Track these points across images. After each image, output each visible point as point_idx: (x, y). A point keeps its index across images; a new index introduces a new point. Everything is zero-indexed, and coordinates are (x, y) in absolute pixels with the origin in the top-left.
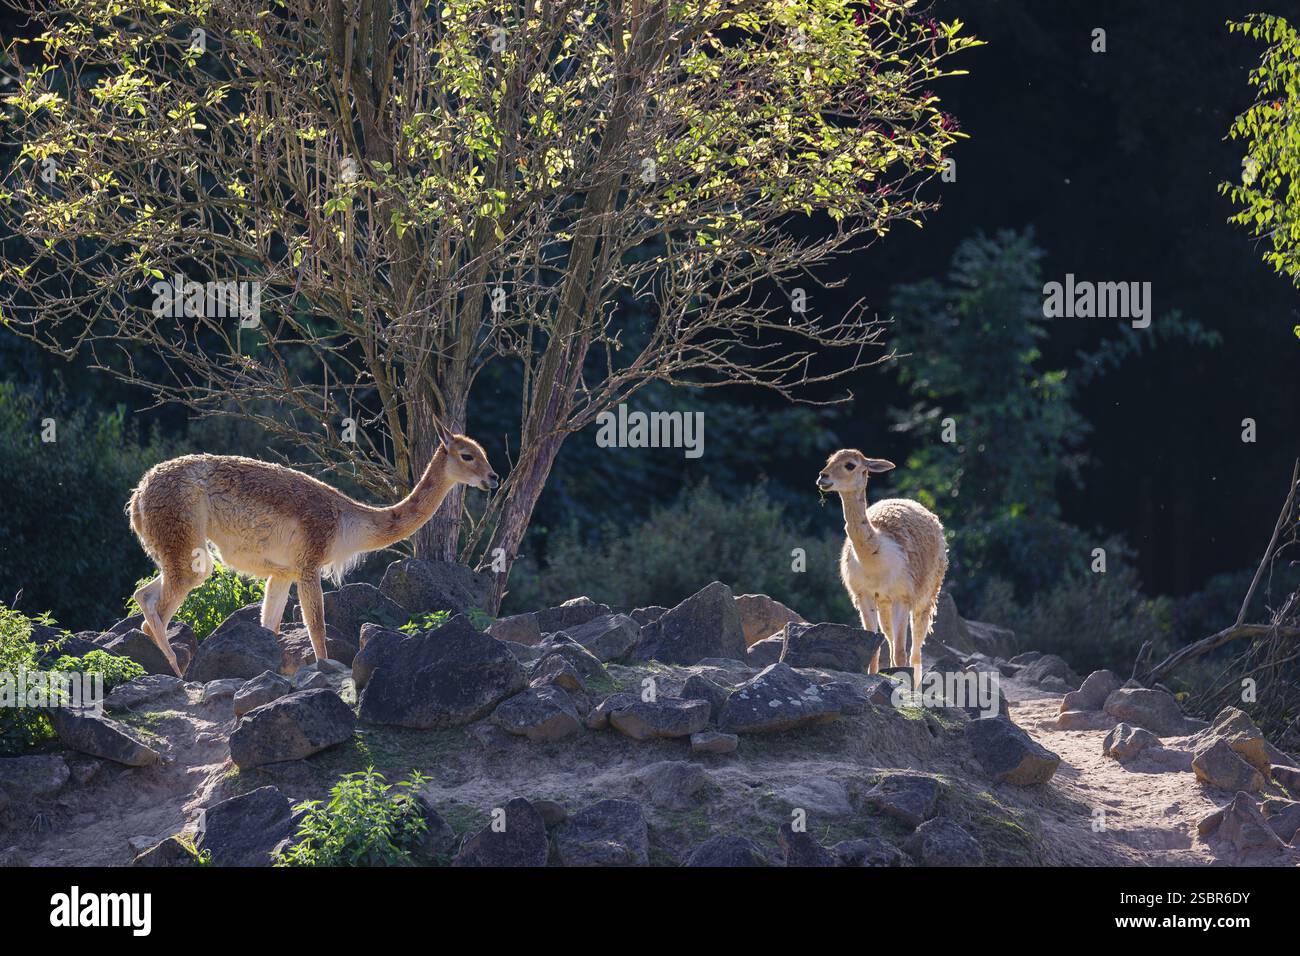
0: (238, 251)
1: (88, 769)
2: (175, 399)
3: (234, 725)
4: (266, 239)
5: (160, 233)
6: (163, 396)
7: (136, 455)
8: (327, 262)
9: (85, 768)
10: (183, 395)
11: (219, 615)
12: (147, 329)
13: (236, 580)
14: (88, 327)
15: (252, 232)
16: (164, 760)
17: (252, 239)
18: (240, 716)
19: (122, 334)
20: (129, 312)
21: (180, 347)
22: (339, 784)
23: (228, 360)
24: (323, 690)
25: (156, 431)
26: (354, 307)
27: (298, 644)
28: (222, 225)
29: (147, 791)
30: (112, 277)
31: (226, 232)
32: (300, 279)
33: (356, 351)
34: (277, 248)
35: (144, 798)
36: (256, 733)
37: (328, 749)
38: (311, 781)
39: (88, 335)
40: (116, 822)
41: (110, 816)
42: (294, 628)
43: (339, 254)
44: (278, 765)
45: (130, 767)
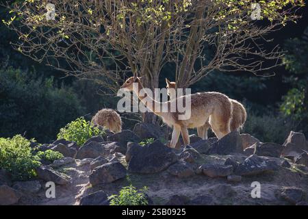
0: (91, 30)
2: (72, 75)
3: (90, 172)
4: (99, 26)
5: (67, 25)
6: (68, 73)
8: (118, 34)
10: (74, 73)
11: (85, 139)
12: (63, 53)
13: (90, 129)
15: (95, 24)
16: (69, 182)
17: (95, 27)
18: (92, 169)
19: (56, 55)
20: (58, 48)
21: (73, 59)
22: (122, 190)
23: (88, 63)
24: (117, 162)
25: (62, 84)
26: (125, 47)
27: (109, 148)
30: (53, 38)
31: (87, 25)
32: (109, 39)
34: (103, 30)
36: (97, 175)
37: (119, 180)
38: (113, 189)
39: (46, 55)
42: (107, 143)
43: (121, 31)
44: (104, 184)
45: (59, 185)
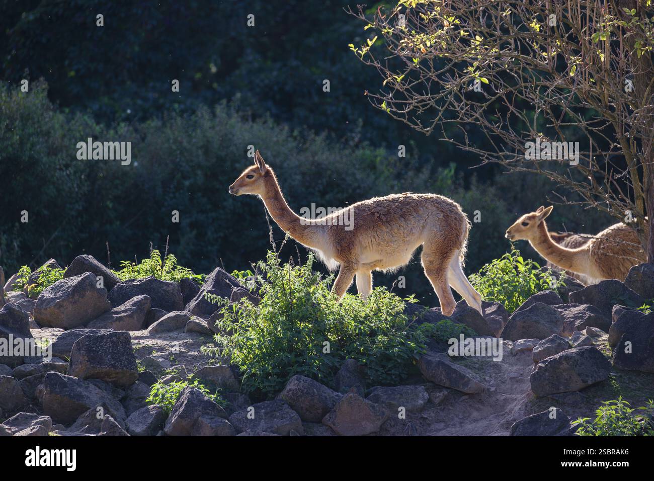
0: (536, 66)
1: (440, 395)
2: (494, 160)
3: (533, 369)
4: (553, 58)
5: (486, 54)
6: (487, 158)
7: (462, 195)
8: (593, 73)
9: (438, 394)
10: (498, 158)
11: (521, 298)
12: (477, 115)
13: (532, 276)
14: (440, 114)
15: (544, 54)
16: (488, 390)
17: (545, 58)
18: (537, 363)
19: (462, 119)
20: (466, 105)
21: (498, 127)
22: (601, 408)
23: (529, 136)
24: (590, 347)
25: (474, 179)
26: (610, 102)
27: (572, 318)
28: (525, 50)
29: (478, 410)
30: (456, 83)
31: (528, 54)
32: (575, 84)
33: (610, 130)
34: (561, 65)
35: (475, 414)
36: (547, 374)
37: (593, 385)
38: (582, 405)
39: (440, 119)
40: (458, 429)
41: (454, 425)
42: (569, 307)
43: (600, 68)
44: (561, 395)
45: (466, 394)
